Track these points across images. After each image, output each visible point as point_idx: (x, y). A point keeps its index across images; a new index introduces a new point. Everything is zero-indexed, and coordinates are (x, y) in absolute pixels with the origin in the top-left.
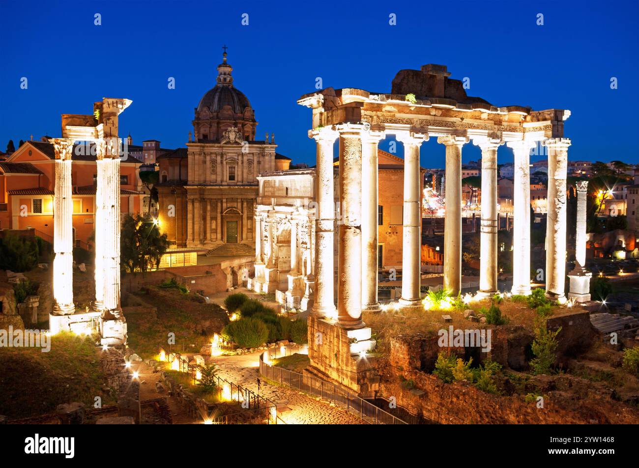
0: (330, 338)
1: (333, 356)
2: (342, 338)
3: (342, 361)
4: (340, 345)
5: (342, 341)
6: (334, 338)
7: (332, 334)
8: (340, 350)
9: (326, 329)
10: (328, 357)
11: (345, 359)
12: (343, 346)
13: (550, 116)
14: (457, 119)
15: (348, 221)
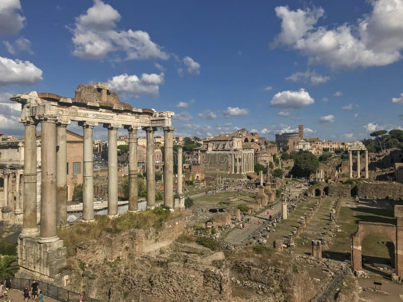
0: (34, 250)
1: (36, 261)
2: (43, 249)
5: (43, 251)
6: (37, 250)
7: (36, 248)
8: (42, 257)
12: (44, 254)
13: (165, 115)
14: (114, 115)
15: (47, 175)
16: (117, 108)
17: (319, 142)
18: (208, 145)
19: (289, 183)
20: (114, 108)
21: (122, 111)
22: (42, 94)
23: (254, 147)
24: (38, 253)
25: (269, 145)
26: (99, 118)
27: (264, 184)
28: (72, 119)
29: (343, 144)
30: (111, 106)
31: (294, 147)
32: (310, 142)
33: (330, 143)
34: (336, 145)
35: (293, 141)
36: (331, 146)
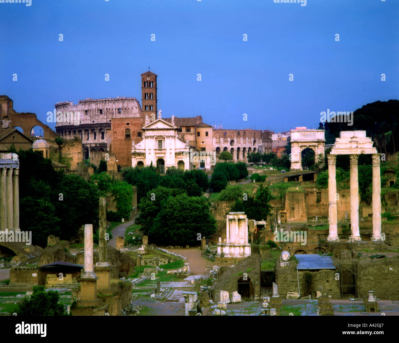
31: (129, 147)
32: (179, 130)
33: (228, 134)
34: (247, 138)
35: (123, 129)
36: (232, 142)
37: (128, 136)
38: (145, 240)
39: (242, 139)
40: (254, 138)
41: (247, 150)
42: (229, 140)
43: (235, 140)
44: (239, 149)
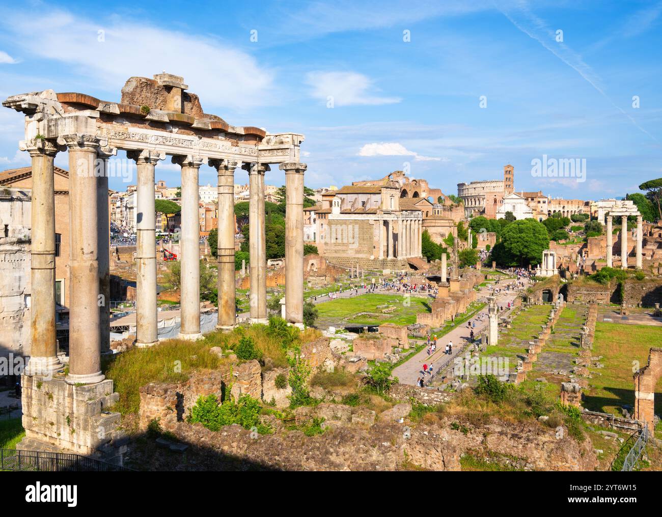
0: (58, 399)
1: (63, 420)
2: (77, 396)
3: (78, 424)
4: (75, 405)
5: (77, 400)
6: (64, 398)
7: (61, 393)
8: (75, 411)
9: (52, 389)
10: (55, 422)
11: (81, 422)
12: (78, 406)
13: (287, 140)
14: (194, 138)
15: (83, 253)
16: (200, 126)
17: (541, 200)
18: (331, 203)
19: (490, 277)
20: (194, 125)
21: (208, 131)
22: (65, 94)
23: (419, 208)
24: (67, 404)
25: (449, 203)
26: (167, 143)
27: (448, 280)
28: (119, 145)
29: (587, 204)
30: (190, 121)
31: (495, 209)
32: (527, 199)
33: (561, 202)
34: (574, 205)
35: (493, 197)
36: (564, 207)
37: (495, 201)
38: (494, 264)
39: (570, 205)
40: (578, 205)
41: (570, 212)
42: (562, 206)
43: (566, 206)
44: (568, 211)
